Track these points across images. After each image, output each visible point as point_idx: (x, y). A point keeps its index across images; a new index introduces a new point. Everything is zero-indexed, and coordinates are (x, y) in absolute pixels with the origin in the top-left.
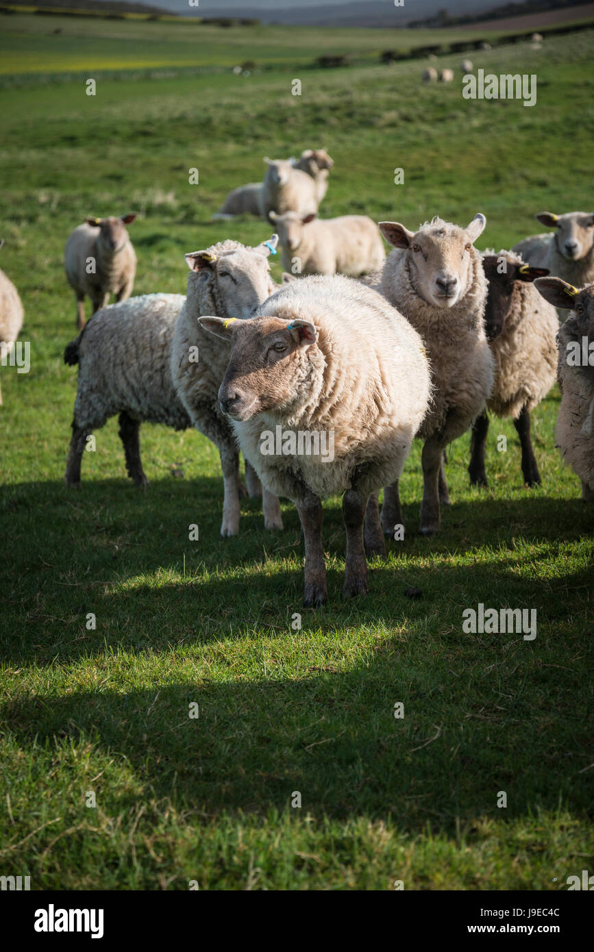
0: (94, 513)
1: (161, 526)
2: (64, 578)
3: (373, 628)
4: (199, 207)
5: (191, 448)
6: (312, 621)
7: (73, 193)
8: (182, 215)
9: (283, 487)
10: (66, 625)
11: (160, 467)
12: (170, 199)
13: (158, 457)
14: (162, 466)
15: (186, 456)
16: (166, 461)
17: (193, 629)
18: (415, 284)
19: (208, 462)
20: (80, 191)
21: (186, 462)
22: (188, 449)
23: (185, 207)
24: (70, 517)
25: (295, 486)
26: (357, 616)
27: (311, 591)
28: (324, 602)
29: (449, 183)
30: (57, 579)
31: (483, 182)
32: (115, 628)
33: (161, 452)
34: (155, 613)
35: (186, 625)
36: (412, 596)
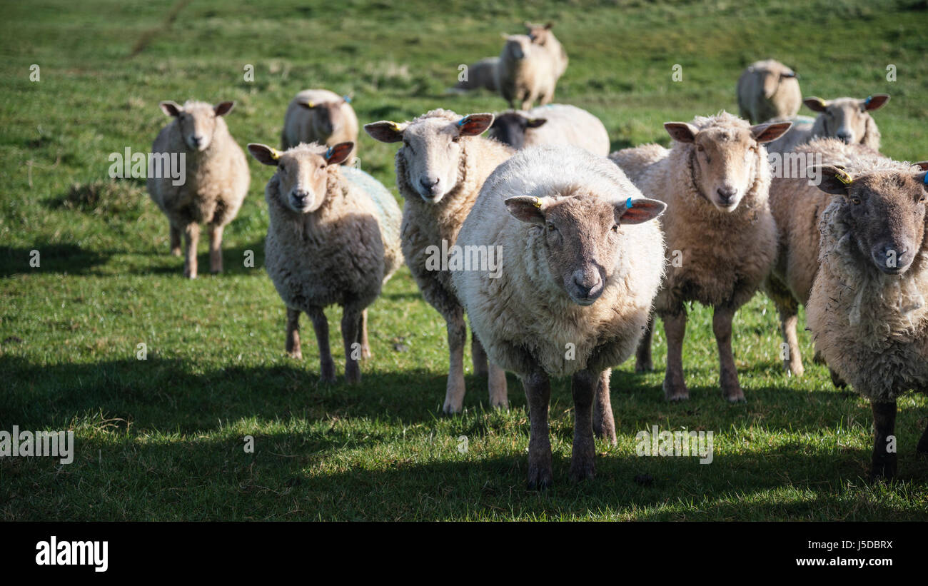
0: (312, 383)
1: (381, 400)
2: (279, 449)
3: (600, 514)
4: (433, 81)
5: (415, 323)
6: (535, 504)
7: (304, 64)
8: (414, 89)
9: (512, 362)
10: (278, 497)
11: (382, 341)
12: (403, 73)
13: (380, 331)
14: (384, 339)
15: (409, 330)
16: (388, 335)
17: (411, 507)
18: (697, 182)
19: (432, 337)
20: (311, 62)
21: (409, 336)
22: (411, 323)
23: (419, 81)
24: (288, 387)
25: (524, 362)
26: (583, 501)
27: (536, 473)
28: (549, 485)
29: (693, 65)
30: (272, 450)
31: (728, 66)
32: (329, 502)
33: (384, 325)
34: (371, 489)
35: (404, 502)
36: (642, 483)
